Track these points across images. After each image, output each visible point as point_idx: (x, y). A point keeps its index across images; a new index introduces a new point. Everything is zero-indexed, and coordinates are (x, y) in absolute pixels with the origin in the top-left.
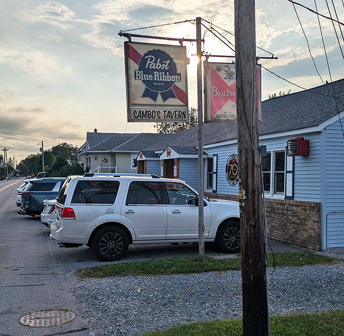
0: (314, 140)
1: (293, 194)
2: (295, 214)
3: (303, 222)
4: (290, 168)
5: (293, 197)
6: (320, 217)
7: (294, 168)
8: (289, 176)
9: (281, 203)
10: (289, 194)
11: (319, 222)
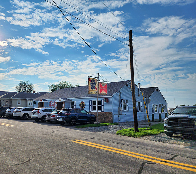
0: (109, 99)
1: (104, 110)
2: (105, 115)
3: (108, 117)
4: (103, 105)
5: (104, 111)
6: (112, 116)
7: (104, 104)
8: (103, 107)
9: (100, 113)
10: (103, 111)
11: (112, 117)
